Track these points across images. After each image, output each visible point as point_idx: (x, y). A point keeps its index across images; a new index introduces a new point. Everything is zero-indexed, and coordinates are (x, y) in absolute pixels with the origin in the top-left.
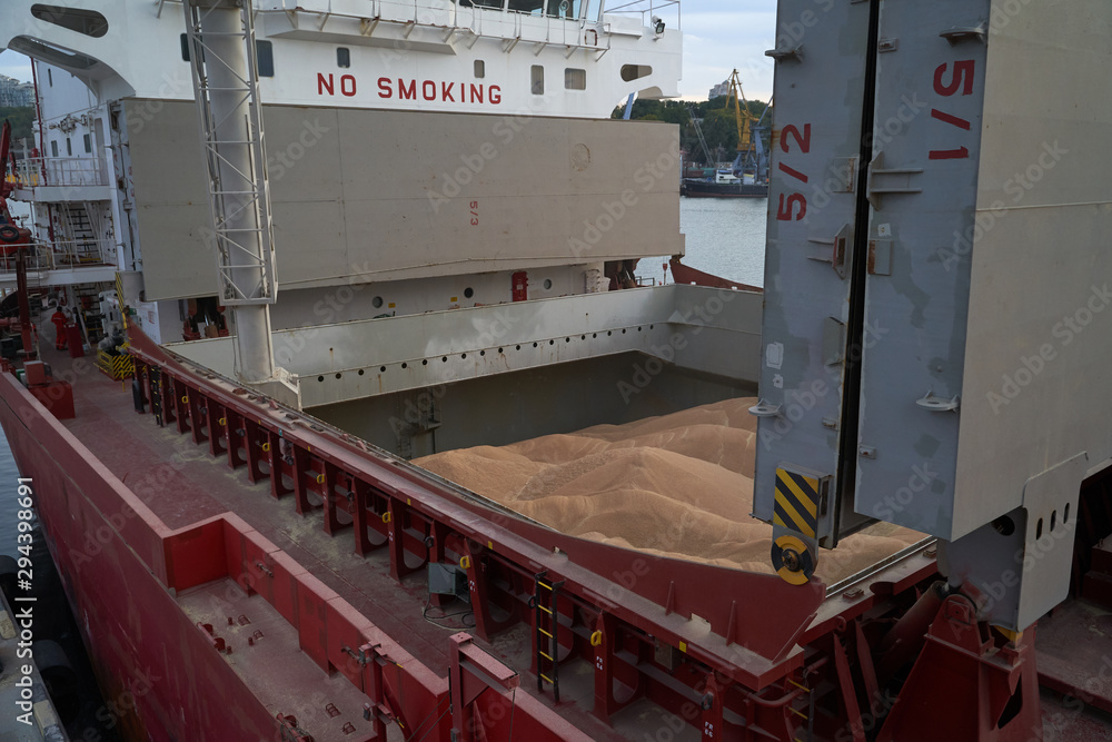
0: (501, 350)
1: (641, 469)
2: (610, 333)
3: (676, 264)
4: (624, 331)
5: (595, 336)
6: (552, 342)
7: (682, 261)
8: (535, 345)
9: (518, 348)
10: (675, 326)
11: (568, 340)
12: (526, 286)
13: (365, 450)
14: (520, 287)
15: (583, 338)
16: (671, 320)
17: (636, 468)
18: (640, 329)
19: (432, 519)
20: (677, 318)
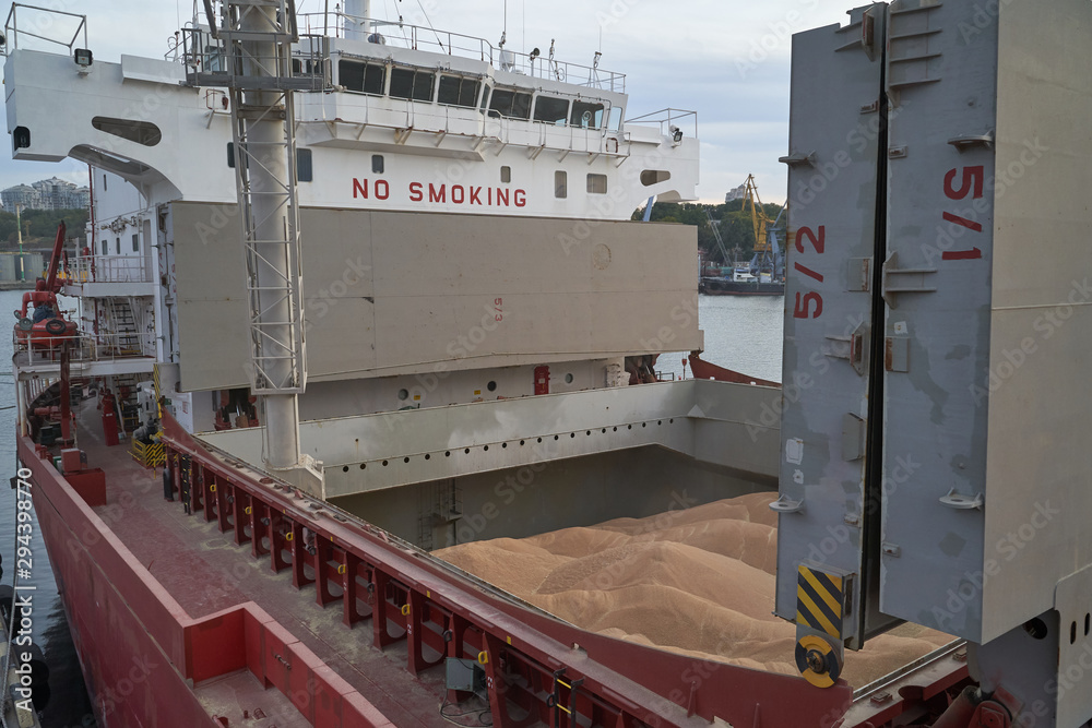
0: (522, 443)
1: (662, 564)
2: (630, 427)
3: (695, 360)
4: (644, 425)
5: (615, 429)
6: (573, 435)
7: (701, 356)
8: (556, 438)
9: (539, 440)
10: (693, 420)
11: (588, 433)
12: (547, 380)
13: (387, 541)
14: (542, 381)
15: (604, 431)
16: (690, 414)
17: (657, 563)
18: (660, 423)
19: (451, 612)
20: (695, 412)
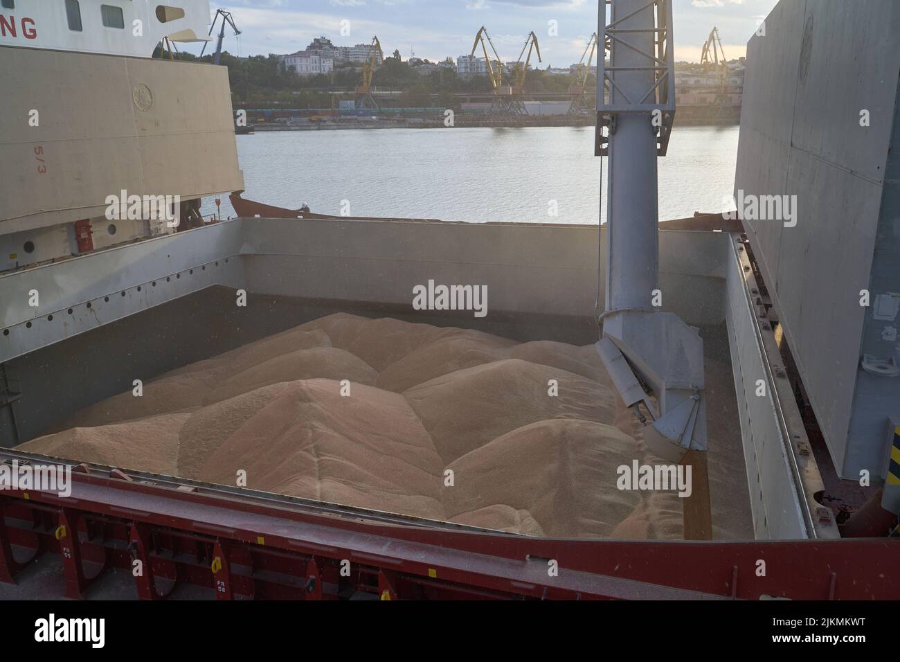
0: (89, 305)
1: (311, 404)
2: (191, 272)
3: (236, 198)
4: (204, 268)
5: (178, 276)
6: (139, 289)
7: (242, 196)
8: (123, 294)
9: (107, 299)
10: (244, 256)
11: (154, 284)
12: (90, 233)
14: (84, 235)
15: (168, 279)
16: (242, 251)
17: (307, 404)
18: (217, 264)
20: (246, 249)
